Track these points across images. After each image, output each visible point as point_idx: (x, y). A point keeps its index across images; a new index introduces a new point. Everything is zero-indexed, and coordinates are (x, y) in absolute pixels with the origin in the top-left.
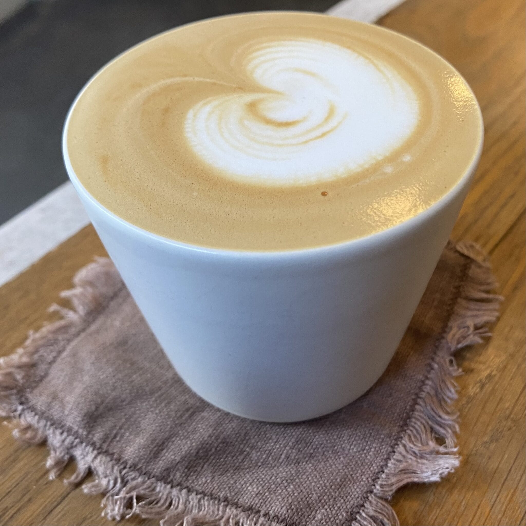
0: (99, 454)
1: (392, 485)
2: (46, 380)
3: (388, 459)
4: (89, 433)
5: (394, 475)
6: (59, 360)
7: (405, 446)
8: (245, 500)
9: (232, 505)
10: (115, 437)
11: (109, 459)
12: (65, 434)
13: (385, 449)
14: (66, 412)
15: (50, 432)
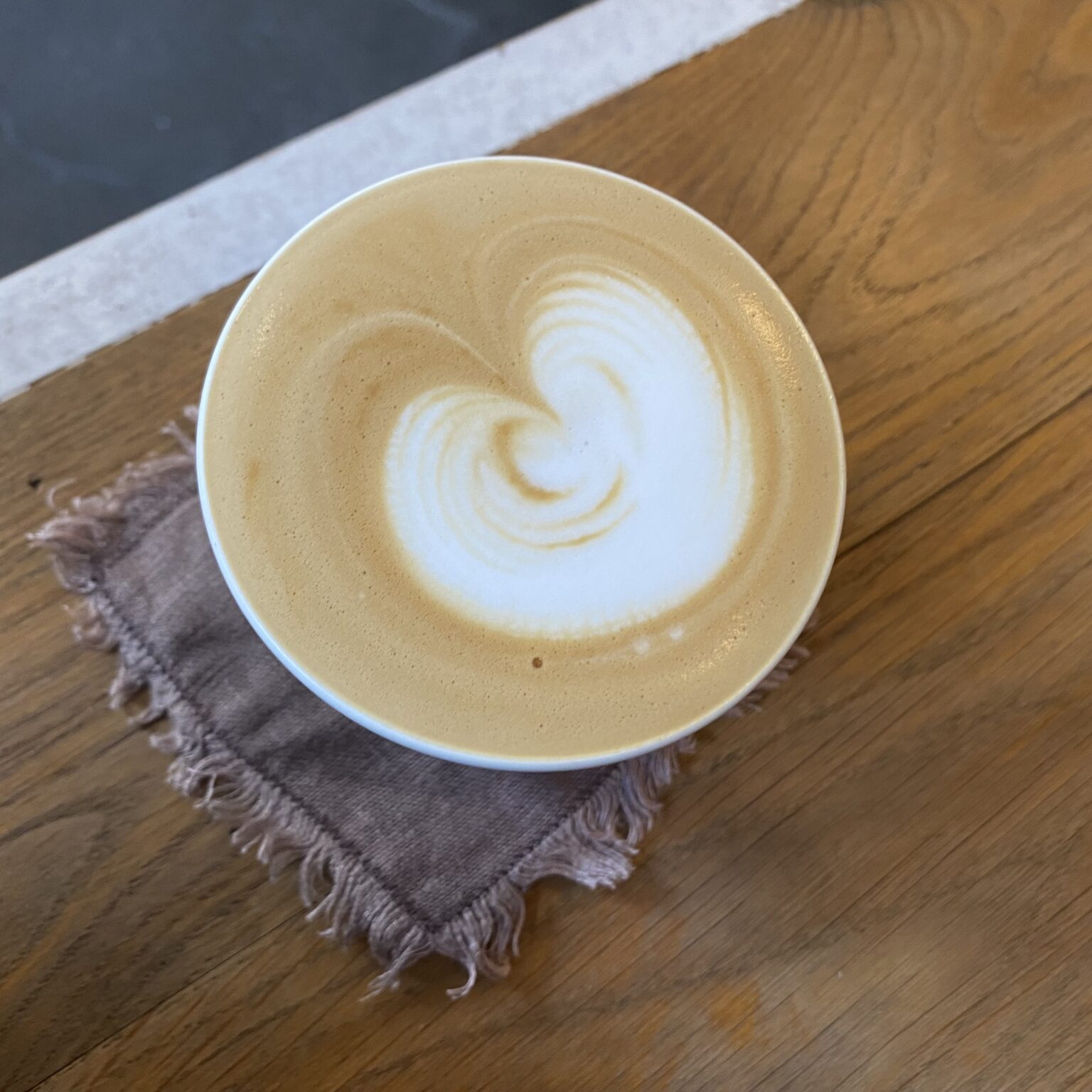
0: (182, 698)
1: (535, 871)
2: (135, 553)
3: (546, 833)
4: (176, 663)
5: (544, 860)
6: (160, 527)
7: (573, 823)
8: (350, 830)
9: (331, 831)
10: (209, 680)
11: (193, 711)
12: (144, 651)
13: (548, 817)
14: (153, 620)
15: (125, 638)
